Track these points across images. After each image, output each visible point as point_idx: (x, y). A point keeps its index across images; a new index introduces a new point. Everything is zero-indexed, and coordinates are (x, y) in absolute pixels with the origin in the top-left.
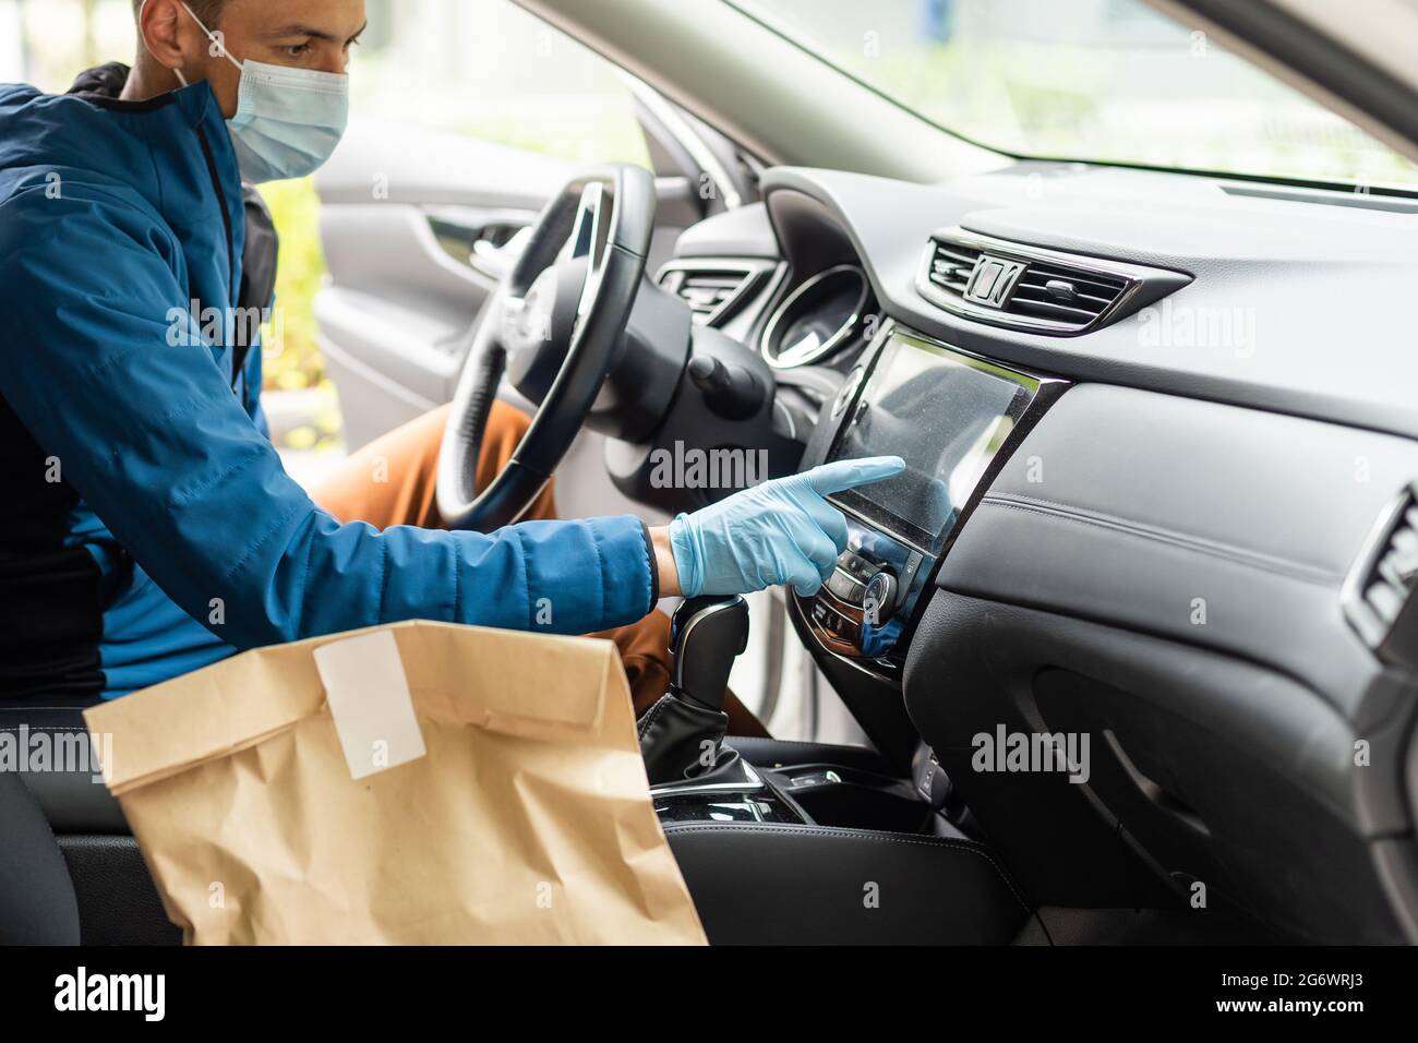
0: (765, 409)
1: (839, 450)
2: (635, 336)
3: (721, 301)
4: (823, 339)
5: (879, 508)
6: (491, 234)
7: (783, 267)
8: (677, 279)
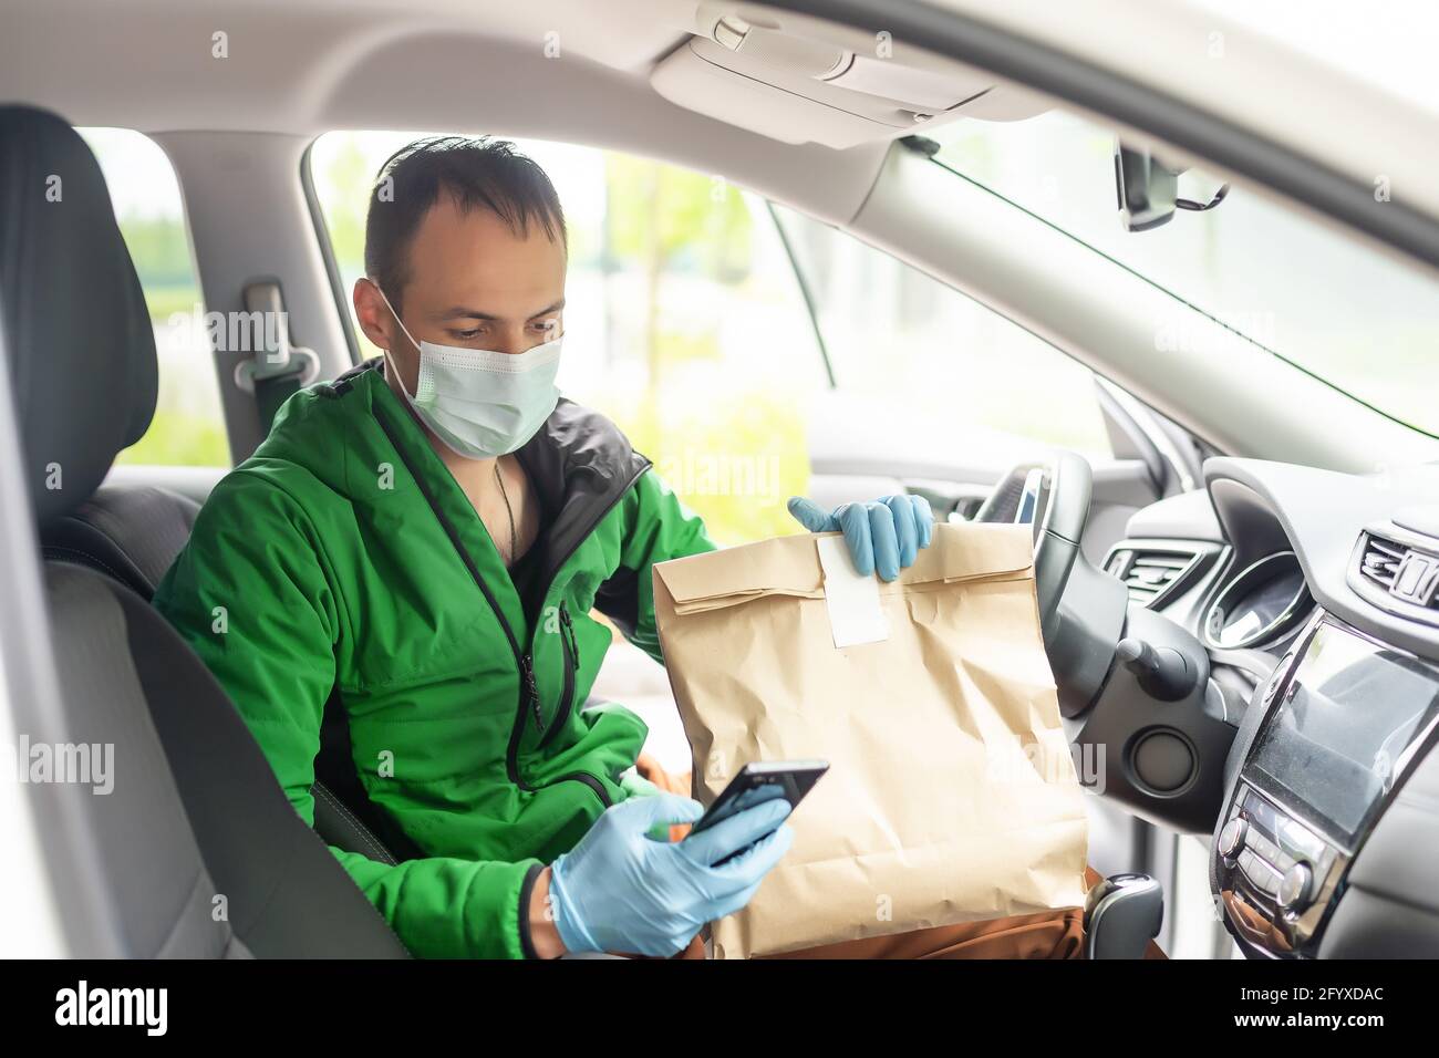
0: (1196, 692)
1: (1265, 737)
2: (1069, 616)
3: (1168, 581)
4: (1265, 622)
5: (1300, 799)
6: (962, 506)
7: (1228, 549)
8: (1126, 557)
